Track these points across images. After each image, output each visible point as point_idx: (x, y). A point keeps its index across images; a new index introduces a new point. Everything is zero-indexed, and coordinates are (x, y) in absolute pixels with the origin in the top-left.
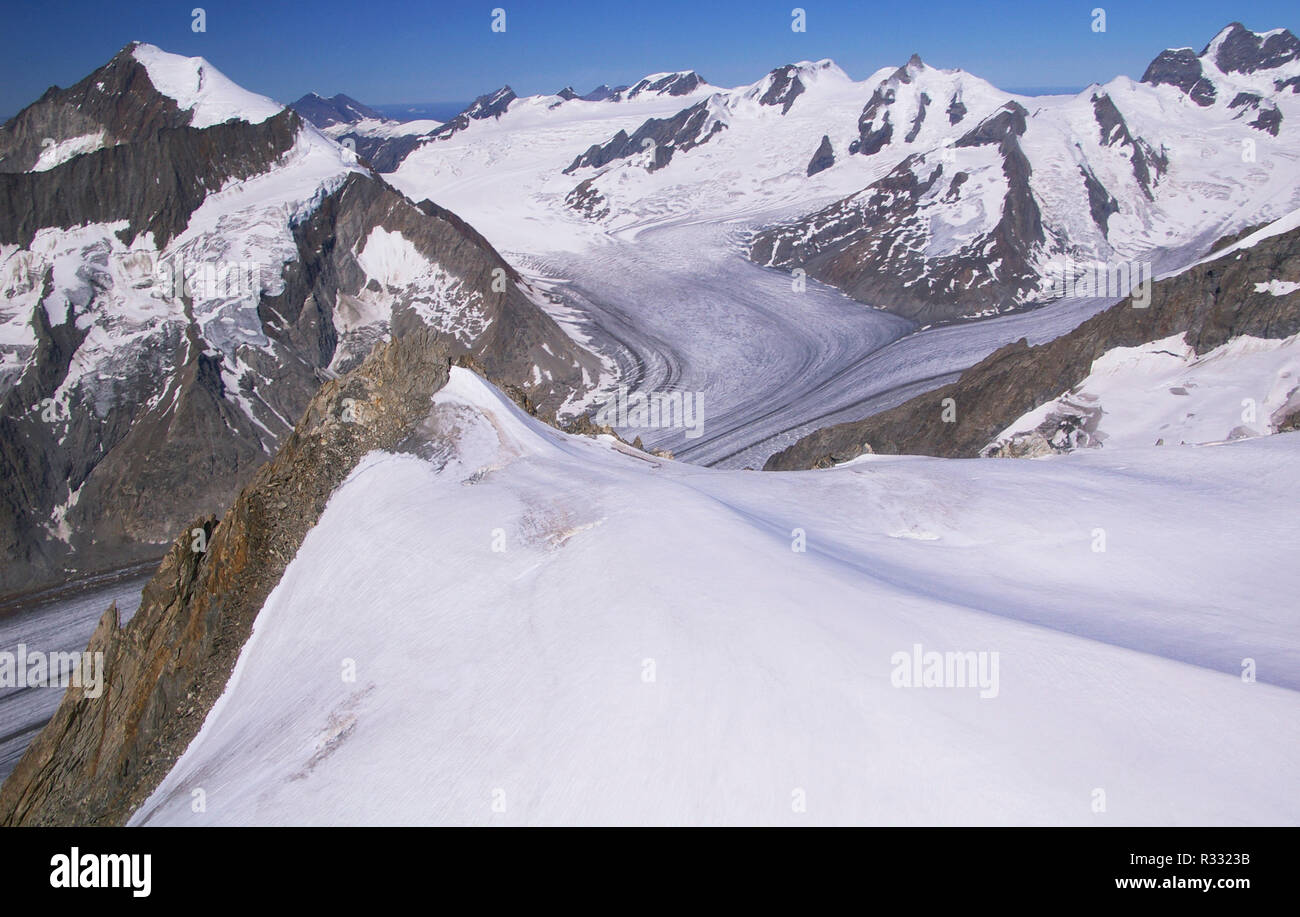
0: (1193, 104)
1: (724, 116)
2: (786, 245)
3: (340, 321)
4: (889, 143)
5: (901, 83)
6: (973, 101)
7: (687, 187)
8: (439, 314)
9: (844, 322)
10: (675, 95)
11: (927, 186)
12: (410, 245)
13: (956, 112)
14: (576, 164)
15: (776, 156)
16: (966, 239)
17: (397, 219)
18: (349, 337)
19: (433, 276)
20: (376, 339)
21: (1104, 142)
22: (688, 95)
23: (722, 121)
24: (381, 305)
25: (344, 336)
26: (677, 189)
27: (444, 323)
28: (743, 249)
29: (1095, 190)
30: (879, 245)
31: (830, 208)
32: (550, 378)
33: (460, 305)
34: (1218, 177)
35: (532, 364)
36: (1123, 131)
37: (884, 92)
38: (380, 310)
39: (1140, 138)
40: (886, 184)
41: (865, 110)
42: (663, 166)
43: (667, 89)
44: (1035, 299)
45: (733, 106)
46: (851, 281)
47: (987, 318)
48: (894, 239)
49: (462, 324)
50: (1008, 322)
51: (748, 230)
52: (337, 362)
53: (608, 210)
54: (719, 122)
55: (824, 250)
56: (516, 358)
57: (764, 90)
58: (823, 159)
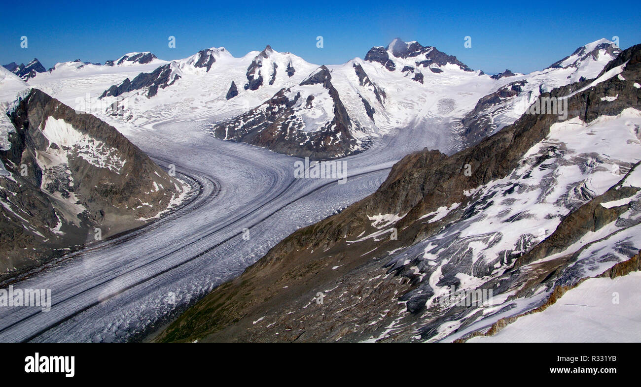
0: (387, 70)
1: (179, 72)
2: (232, 130)
3: (41, 164)
4: (262, 85)
5: (264, 58)
6: (297, 67)
7: (169, 105)
8: (96, 159)
9: (279, 161)
10: (142, 63)
11: (294, 102)
12: (70, 126)
13: (291, 71)
14: (104, 95)
15: (209, 91)
16: (323, 124)
17: (61, 112)
18: (48, 172)
19: (87, 141)
20: (63, 173)
21: (361, 84)
22: (149, 64)
23: (179, 74)
24: (61, 155)
25: (45, 171)
26: (165, 106)
27: (100, 163)
28: (211, 132)
29: (366, 103)
30: (281, 128)
31: (247, 113)
32: (163, 188)
33: (106, 155)
34: (407, 100)
35: (153, 181)
36: (368, 80)
37: (257, 62)
38: (62, 158)
39: (374, 83)
40: (273, 102)
41: (248, 70)
42: (154, 95)
43: (138, 60)
44: (358, 149)
45: (182, 68)
46: (271, 144)
47: (341, 157)
48: (288, 125)
49: (110, 163)
50: (352, 158)
51: (210, 124)
52: (45, 184)
53: (132, 116)
54: (177, 75)
55: (250, 132)
56: (144, 178)
57: (196, 60)
58: (233, 92)
